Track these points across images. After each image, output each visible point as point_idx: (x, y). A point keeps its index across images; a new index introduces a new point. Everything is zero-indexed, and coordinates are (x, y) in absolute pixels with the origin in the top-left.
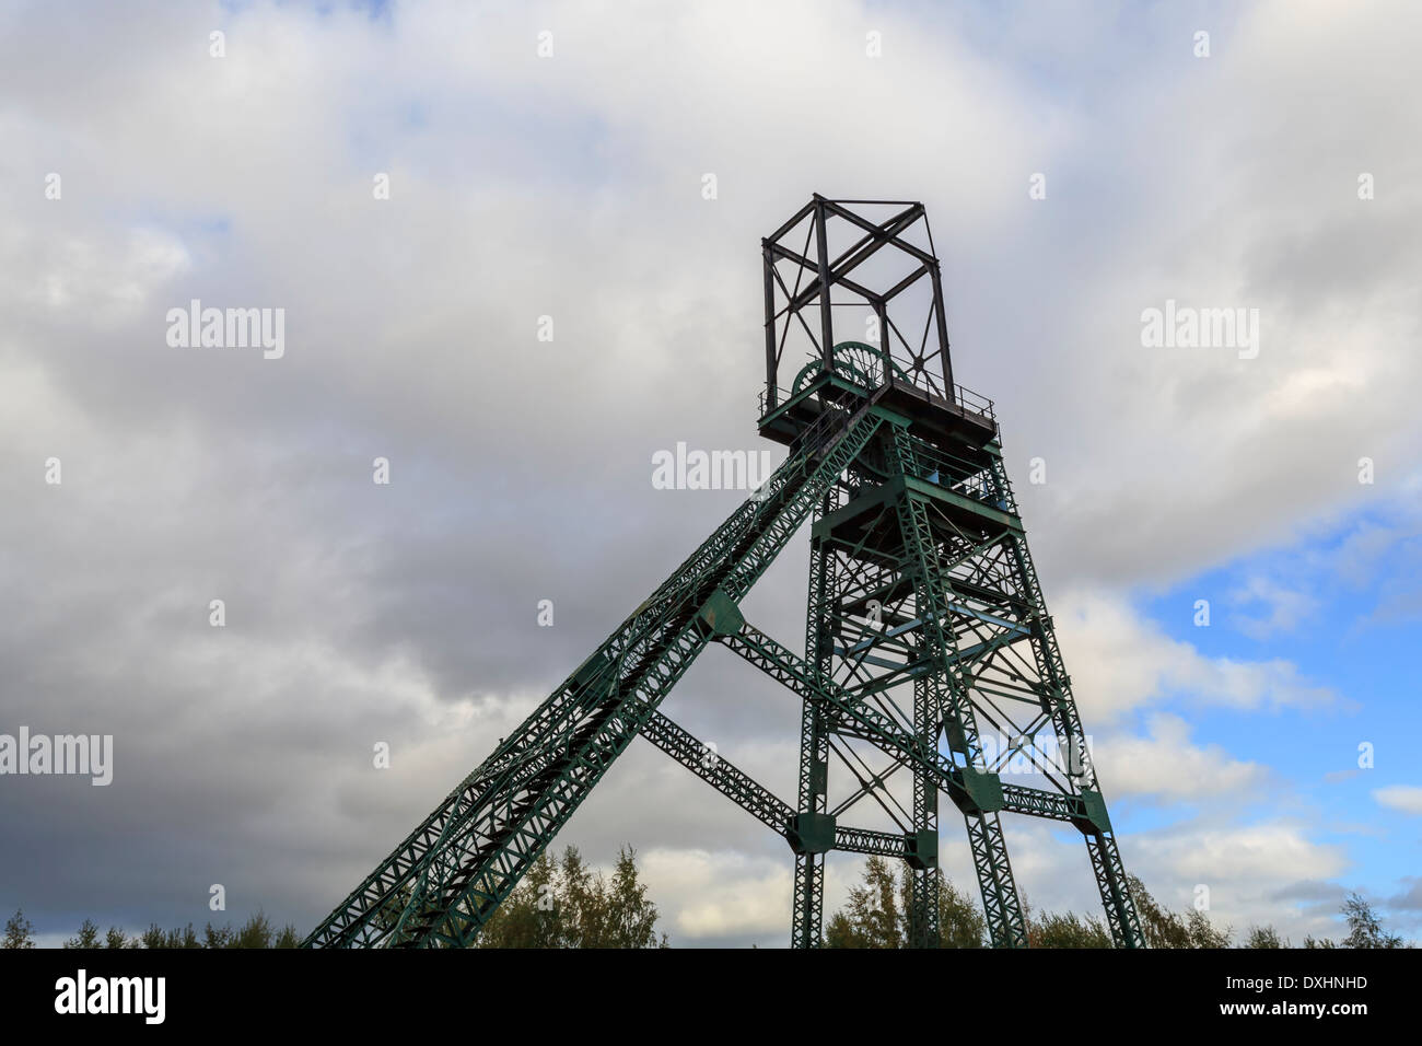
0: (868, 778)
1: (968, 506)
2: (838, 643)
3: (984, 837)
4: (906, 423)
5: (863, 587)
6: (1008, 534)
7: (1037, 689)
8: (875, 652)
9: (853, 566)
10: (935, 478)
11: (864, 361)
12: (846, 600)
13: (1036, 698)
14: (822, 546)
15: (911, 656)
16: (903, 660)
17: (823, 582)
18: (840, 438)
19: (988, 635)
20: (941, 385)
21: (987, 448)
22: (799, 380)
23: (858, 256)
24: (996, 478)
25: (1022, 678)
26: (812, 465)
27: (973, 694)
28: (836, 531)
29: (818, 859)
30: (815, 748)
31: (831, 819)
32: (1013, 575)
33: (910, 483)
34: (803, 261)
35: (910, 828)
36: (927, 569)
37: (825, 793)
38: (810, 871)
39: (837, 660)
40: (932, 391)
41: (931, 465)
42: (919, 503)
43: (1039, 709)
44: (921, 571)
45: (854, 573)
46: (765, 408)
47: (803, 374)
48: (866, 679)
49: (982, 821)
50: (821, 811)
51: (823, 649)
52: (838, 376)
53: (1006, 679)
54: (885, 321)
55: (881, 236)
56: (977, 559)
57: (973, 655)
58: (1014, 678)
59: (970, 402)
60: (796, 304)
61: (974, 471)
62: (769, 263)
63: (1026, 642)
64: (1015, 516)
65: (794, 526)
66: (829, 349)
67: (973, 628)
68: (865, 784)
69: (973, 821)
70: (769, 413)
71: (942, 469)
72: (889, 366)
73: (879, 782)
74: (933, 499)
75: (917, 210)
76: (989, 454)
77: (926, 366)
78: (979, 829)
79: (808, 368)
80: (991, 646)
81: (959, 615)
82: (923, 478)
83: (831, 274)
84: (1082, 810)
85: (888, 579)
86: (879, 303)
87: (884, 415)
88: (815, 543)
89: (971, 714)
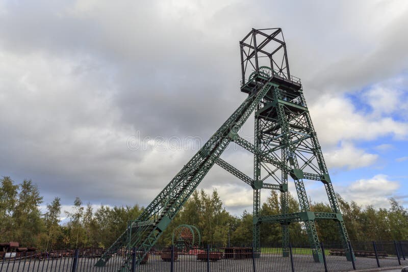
0: (270, 172)
1: (294, 106)
2: (262, 141)
3: (299, 185)
4: (278, 86)
5: (268, 127)
6: (305, 113)
7: (312, 150)
8: (271, 143)
9: (265, 122)
10: (286, 99)
11: (266, 71)
12: (264, 130)
13: (312, 152)
14: (258, 117)
15: (280, 143)
16: (278, 144)
17: (258, 126)
18: (261, 91)
19: (299, 137)
20: (287, 75)
21: (299, 91)
22: (250, 77)
23: (264, 44)
24: (301, 98)
25: (308, 147)
26: (254, 98)
27: (296, 152)
28: (260, 114)
29: (259, 190)
30: (257, 165)
31: (262, 181)
32: (306, 122)
33: (279, 101)
34: (250, 46)
35: (281, 183)
36: (284, 122)
37: (260, 175)
38: (257, 193)
39: (262, 145)
40: (284, 77)
41: (285, 96)
42: (282, 106)
43: (313, 155)
44: (282, 122)
45: (266, 124)
47: (251, 75)
48: (269, 149)
49: (298, 181)
50: (259, 180)
51: (259, 142)
52: (260, 75)
53: (305, 148)
54: (272, 60)
55: (270, 38)
56: (297, 119)
57: (296, 142)
58: (306, 147)
59: (294, 80)
60: (249, 58)
61: (296, 97)
62: (242, 48)
63: (310, 139)
64: (307, 108)
65: (250, 113)
66: (258, 69)
67: (296, 136)
68: (270, 174)
69: (296, 181)
70: (243, 86)
71: (287, 97)
72: (273, 72)
73: (273, 173)
74: (285, 105)
75: (279, 30)
77: (283, 71)
78: (298, 183)
79: (252, 74)
80: (301, 140)
81: (291, 132)
82: (283, 99)
83: (258, 49)
84: (324, 178)
85: (274, 125)
86: (270, 56)
87: (272, 84)
88: (256, 117)
89: (295, 156)
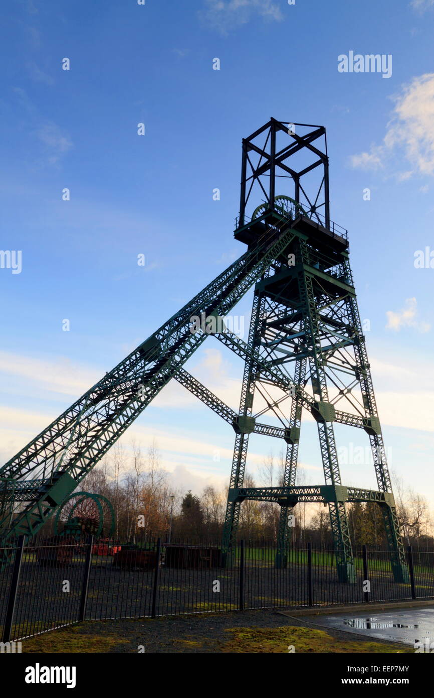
0: (271, 402)
1: (331, 281)
2: (263, 340)
3: (325, 432)
4: (306, 238)
5: (276, 315)
6: (348, 296)
7: (354, 368)
8: (280, 346)
9: (273, 305)
10: (317, 266)
11: (289, 207)
12: (269, 321)
13: (354, 373)
14: (260, 294)
15: (296, 348)
16: (292, 350)
17: (259, 311)
18: (275, 243)
21: (343, 253)
22: (255, 213)
23: (290, 151)
24: (345, 268)
25: (348, 363)
26: (261, 255)
27: (326, 369)
28: (267, 288)
29: (246, 436)
30: (249, 387)
31: (253, 419)
32: (348, 315)
33: (306, 267)
34: (262, 153)
35: (288, 427)
36: (310, 309)
37: (251, 407)
38: (242, 441)
39: (262, 348)
40: (320, 224)
41: (315, 259)
42: (309, 277)
43: (355, 378)
44: (307, 310)
45: (274, 309)
46: (238, 225)
47: (258, 210)
48: (275, 358)
49: (325, 426)
50: (249, 416)
51: (257, 343)
52: (276, 212)
53: (340, 363)
54: (298, 186)
56: (332, 306)
57: (326, 350)
58: (343, 362)
60: (257, 173)
61: (335, 264)
62: (245, 151)
63: (352, 346)
64: (353, 287)
65: (247, 287)
66: (272, 199)
67: (328, 338)
68: (270, 406)
69: (321, 425)
70: (240, 228)
71: (321, 262)
72: (298, 208)
73: (276, 404)
74: (316, 276)
75: (321, 131)
76: (343, 256)
77: (317, 210)
78: (323, 429)
79: (261, 207)
80: (334, 347)
81: (322, 331)
82: (312, 265)
83: (274, 161)
84: (370, 424)
85: (290, 313)
86: (296, 176)
87: (296, 234)
88: (257, 293)
89: (324, 378)
